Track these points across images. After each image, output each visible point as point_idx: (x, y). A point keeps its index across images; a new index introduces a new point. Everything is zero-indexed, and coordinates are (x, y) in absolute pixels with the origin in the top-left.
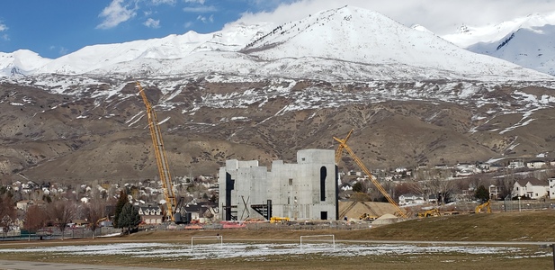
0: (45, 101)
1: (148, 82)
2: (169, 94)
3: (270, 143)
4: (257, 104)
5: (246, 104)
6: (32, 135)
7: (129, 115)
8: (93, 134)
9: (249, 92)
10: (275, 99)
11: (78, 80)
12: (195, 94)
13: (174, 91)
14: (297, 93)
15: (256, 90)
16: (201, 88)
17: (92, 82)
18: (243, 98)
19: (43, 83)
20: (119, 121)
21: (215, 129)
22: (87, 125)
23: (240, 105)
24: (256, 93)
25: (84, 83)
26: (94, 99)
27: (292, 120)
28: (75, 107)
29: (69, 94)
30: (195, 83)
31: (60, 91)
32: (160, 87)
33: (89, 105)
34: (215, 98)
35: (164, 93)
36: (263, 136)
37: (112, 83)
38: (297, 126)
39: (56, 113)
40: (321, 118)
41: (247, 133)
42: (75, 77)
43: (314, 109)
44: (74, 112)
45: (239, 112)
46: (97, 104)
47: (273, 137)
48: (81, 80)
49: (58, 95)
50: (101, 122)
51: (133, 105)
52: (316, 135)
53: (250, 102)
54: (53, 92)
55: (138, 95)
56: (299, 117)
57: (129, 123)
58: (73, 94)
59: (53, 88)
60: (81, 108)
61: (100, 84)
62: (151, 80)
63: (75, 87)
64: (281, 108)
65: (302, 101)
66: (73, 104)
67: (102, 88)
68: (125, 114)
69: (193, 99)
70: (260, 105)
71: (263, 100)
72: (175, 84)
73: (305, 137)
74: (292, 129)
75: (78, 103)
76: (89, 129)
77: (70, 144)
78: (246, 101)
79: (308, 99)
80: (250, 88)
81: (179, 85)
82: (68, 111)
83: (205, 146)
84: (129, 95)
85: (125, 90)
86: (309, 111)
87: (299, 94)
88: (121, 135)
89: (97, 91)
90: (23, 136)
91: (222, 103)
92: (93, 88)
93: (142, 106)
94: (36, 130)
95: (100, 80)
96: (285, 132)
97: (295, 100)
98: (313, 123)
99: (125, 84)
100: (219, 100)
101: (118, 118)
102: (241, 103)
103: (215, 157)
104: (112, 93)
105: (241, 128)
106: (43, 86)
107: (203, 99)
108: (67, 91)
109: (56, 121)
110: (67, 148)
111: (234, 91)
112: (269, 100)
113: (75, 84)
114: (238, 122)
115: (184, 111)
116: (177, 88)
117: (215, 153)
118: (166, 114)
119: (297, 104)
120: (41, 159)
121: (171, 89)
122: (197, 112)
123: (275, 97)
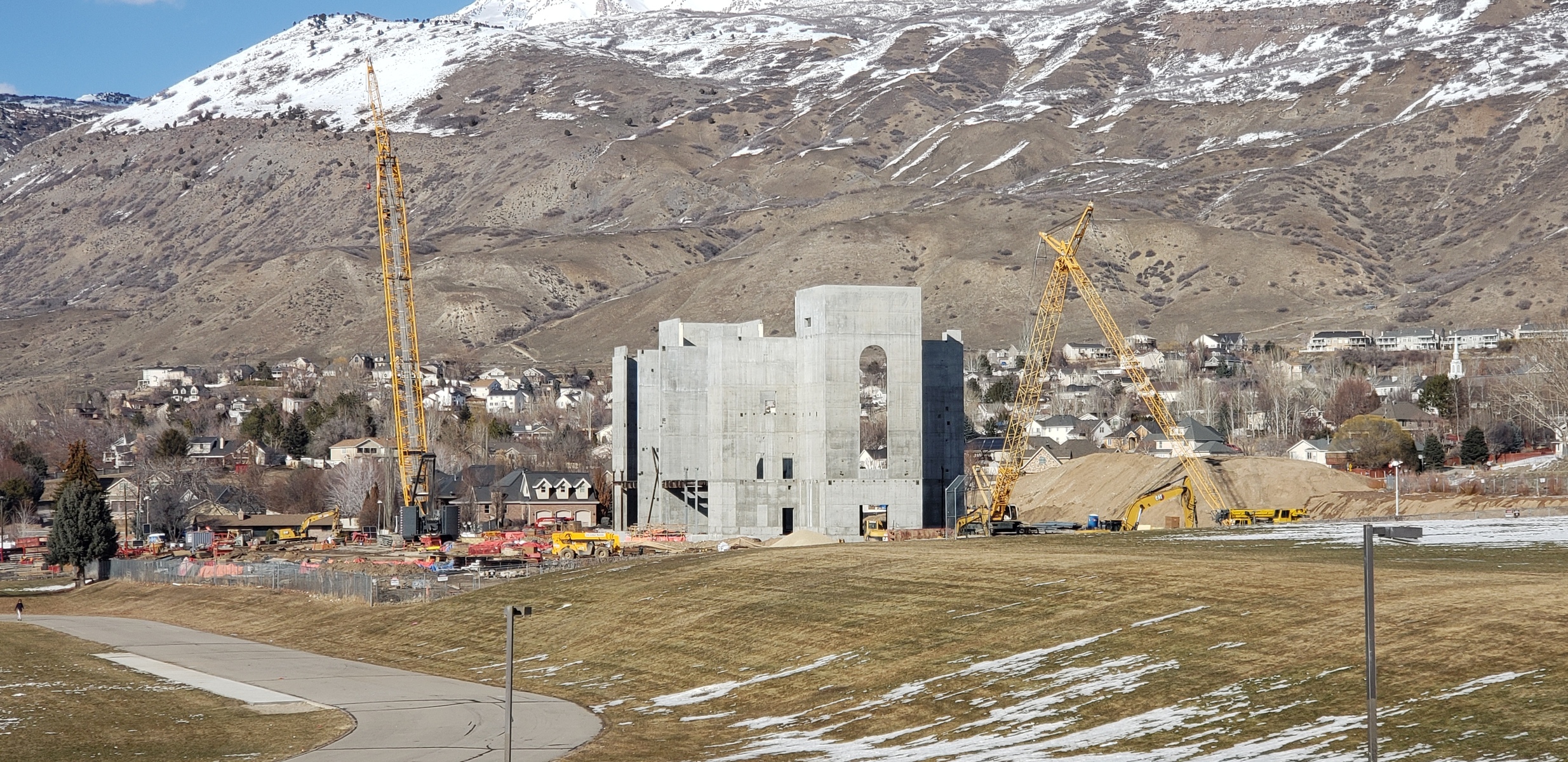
0: (643, 104)
1: (973, 22)
2: (1040, 62)
3: (1353, 223)
4: (1331, 82)
5: (1294, 87)
6: (595, 216)
7: (899, 138)
8: (775, 206)
9: (1316, 43)
10: (1399, 63)
11: (751, 28)
12: (1128, 59)
13: (1057, 51)
14: (1480, 38)
15: (1343, 32)
16: (1149, 35)
17: (794, 32)
18: (1290, 63)
19: (643, 44)
20: (863, 163)
21: (1164, 179)
22: (761, 177)
23: (1271, 93)
24: (1340, 45)
25: (769, 37)
26: (794, 89)
27: (1442, 137)
28: (733, 119)
29: (721, 76)
30: (1129, 21)
31: (693, 69)
32: (1010, 39)
33: (776, 109)
34: (1194, 68)
35: (1024, 57)
36: (1328, 201)
37: (857, 33)
38: (1460, 158)
39: (669, 143)
40: (1550, 126)
41: (1272, 191)
42: (744, 18)
43: (1527, 97)
44: (729, 135)
45: (1268, 113)
46: (801, 106)
47: (1367, 200)
48: (762, 28)
49: (684, 82)
50: (805, 166)
51: (913, 107)
52: (1522, 189)
53: (1306, 78)
54: (673, 72)
55: (934, 69)
56: (1468, 126)
57: (896, 167)
58: (731, 75)
59: (675, 57)
60: (752, 121)
61: (817, 37)
62: (985, 17)
63: (740, 50)
64: (1416, 93)
65: (1497, 64)
66: (726, 110)
67: (822, 53)
68: (885, 137)
69: (1116, 75)
70: (1344, 88)
71: (1353, 69)
72: (1061, 26)
73: (1483, 200)
74: (1437, 173)
75: (741, 105)
76: (766, 191)
77: (696, 242)
78: (1295, 76)
79: (1518, 58)
80: (1322, 27)
81: (1075, 30)
82: (710, 132)
83: (1108, 242)
84: (904, 73)
85: (897, 55)
86: (1505, 104)
87: (1489, 42)
88: (841, 210)
89: (806, 64)
90: (565, 219)
91: (1209, 86)
92: (794, 54)
93: (942, 107)
94: (608, 197)
95: (821, 24)
96: (1413, 182)
97: (1469, 63)
98: (1517, 148)
99: (897, 34)
100: (1210, 75)
101: (861, 153)
102: (1276, 82)
103: (1141, 279)
104: (851, 68)
105: (1258, 170)
106: (645, 55)
107: (1155, 71)
108: (717, 65)
109: (670, 166)
110: (681, 257)
111: (1265, 39)
112: (1377, 68)
113: (741, 41)
114: (1252, 152)
115: (1081, 120)
116: (1067, 38)
117: (1141, 264)
118: (1015, 130)
119: (1477, 80)
120: (591, 293)
121: (1048, 44)
122: (1122, 123)
123: (1397, 55)
